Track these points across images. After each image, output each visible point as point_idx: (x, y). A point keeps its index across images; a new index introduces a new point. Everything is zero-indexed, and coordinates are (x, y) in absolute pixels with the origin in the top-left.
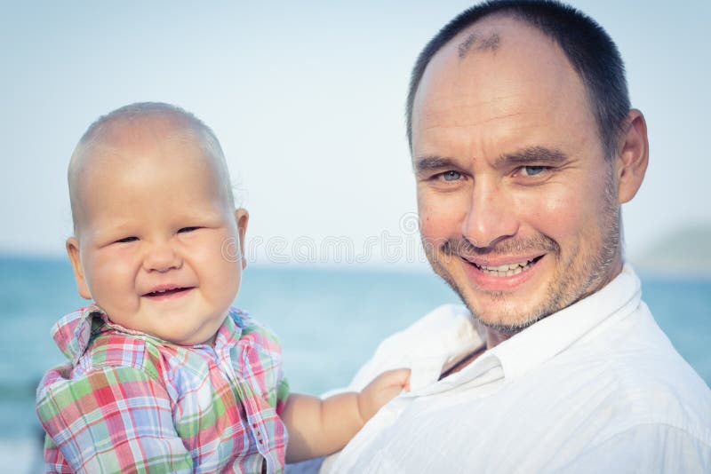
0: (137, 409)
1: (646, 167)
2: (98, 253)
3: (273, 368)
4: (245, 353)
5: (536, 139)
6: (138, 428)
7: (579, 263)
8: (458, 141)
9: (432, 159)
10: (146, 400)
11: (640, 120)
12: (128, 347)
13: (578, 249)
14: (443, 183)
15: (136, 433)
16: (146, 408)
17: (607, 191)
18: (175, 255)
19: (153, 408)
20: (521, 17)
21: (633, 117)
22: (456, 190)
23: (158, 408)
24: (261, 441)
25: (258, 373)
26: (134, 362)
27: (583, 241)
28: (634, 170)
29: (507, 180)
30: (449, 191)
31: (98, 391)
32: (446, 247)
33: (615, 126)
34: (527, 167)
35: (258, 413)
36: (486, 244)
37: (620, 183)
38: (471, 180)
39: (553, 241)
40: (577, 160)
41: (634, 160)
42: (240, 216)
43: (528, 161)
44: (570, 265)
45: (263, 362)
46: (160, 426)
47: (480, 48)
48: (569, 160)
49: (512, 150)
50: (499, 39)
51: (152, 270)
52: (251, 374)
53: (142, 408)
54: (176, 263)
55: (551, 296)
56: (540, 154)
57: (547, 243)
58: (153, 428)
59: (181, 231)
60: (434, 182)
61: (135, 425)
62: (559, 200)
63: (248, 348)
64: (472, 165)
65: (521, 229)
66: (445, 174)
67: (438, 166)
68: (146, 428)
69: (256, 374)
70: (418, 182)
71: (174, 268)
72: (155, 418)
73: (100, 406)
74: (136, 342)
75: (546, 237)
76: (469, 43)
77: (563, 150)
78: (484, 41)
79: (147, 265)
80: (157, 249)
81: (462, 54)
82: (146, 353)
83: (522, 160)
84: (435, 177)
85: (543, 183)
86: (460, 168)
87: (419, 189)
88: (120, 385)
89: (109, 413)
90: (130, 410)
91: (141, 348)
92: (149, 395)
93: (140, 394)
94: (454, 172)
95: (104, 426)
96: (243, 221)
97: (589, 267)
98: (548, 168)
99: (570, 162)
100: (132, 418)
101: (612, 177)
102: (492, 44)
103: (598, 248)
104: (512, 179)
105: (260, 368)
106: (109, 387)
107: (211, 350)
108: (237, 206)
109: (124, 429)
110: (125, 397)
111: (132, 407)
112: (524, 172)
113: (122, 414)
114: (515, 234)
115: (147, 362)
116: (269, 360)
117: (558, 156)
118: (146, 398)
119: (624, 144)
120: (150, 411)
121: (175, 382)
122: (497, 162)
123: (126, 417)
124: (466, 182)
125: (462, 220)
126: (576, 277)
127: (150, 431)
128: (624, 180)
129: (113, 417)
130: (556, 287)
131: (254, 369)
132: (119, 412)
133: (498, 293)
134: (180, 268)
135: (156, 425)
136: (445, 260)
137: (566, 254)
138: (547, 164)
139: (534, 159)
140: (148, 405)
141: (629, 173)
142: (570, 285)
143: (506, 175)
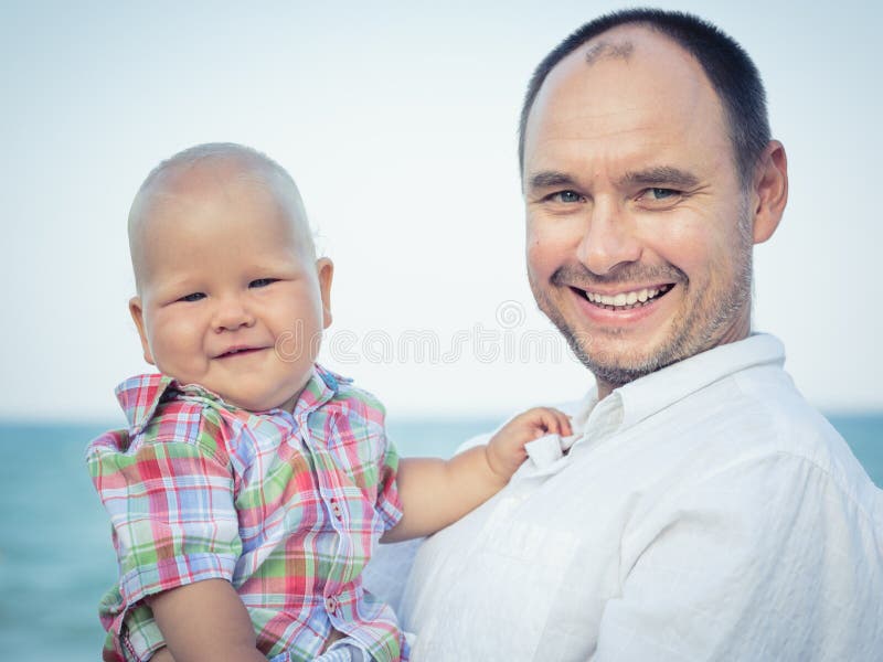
0: (185, 488)
1: (783, 209)
2: (161, 312)
3: (368, 438)
4: (333, 419)
5: (667, 159)
6: (183, 511)
7: (710, 300)
8: (579, 155)
9: (547, 175)
10: (197, 479)
11: (779, 154)
12: (183, 417)
13: (708, 283)
14: (559, 204)
15: (180, 516)
16: (195, 488)
17: (740, 224)
18: (246, 311)
19: (204, 488)
20: (656, 29)
21: (774, 148)
22: (572, 212)
23: (210, 488)
24: (339, 518)
25: (349, 443)
26: (188, 436)
27: (713, 273)
28: (771, 209)
29: (631, 204)
30: (564, 213)
31: (143, 463)
32: (555, 279)
33: (754, 155)
34: (656, 190)
35: (339, 488)
36: (604, 271)
37: (754, 221)
38: (589, 204)
39: (679, 271)
40: (708, 186)
41: (771, 199)
42: (322, 266)
43: (655, 181)
44: (698, 301)
45: (355, 431)
46: (211, 507)
47: (610, 55)
48: (702, 184)
49: (638, 168)
50: (631, 47)
51: (222, 329)
52: (339, 443)
53: (191, 488)
54: (248, 319)
55: (673, 334)
56: (670, 174)
57: (674, 272)
58: (201, 511)
59: (253, 284)
60: (548, 203)
61: (180, 507)
62: (688, 226)
63: (337, 415)
64: (592, 184)
65: (645, 254)
66: (563, 194)
67: (554, 183)
68: (193, 511)
69: (346, 444)
70: (529, 204)
71: (245, 325)
72: (205, 499)
73: (143, 479)
74: (192, 410)
75: (672, 266)
76: (598, 50)
77: (695, 173)
78: (616, 48)
79: (216, 324)
80: (227, 305)
81: (590, 60)
82: (202, 424)
83: (651, 180)
84: (550, 197)
85: (669, 208)
86: (579, 187)
87: (529, 213)
88: (169, 460)
89: (153, 489)
90: (176, 489)
91: (196, 417)
92: (200, 473)
93: (189, 473)
94: (572, 192)
95: (146, 502)
96: (326, 271)
97: (719, 307)
98: (678, 193)
99: (702, 188)
100: (178, 499)
101: (746, 210)
102: (625, 52)
103: (729, 285)
104: (636, 203)
105: (351, 437)
106: (156, 461)
107: (289, 416)
108: (319, 256)
109: (167, 509)
110: (173, 474)
111: (179, 486)
112: (651, 195)
113: (168, 492)
114: (638, 260)
115: (202, 435)
116: (364, 429)
117: (689, 179)
118: (196, 476)
119: (761, 179)
120: (199, 492)
121: (239, 452)
122: (623, 181)
123: (171, 496)
124: (584, 205)
125: (576, 245)
126: (703, 316)
127: (197, 515)
128: (760, 217)
129: (157, 493)
130: (681, 324)
131: (343, 439)
132: (164, 490)
133: (616, 330)
134: (253, 325)
135: (205, 507)
136: (553, 292)
137: (695, 286)
138: (676, 188)
139: (662, 181)
140: (198, 484)
141: (766, 209)
142: (695, 325)
143: (629, 198)
